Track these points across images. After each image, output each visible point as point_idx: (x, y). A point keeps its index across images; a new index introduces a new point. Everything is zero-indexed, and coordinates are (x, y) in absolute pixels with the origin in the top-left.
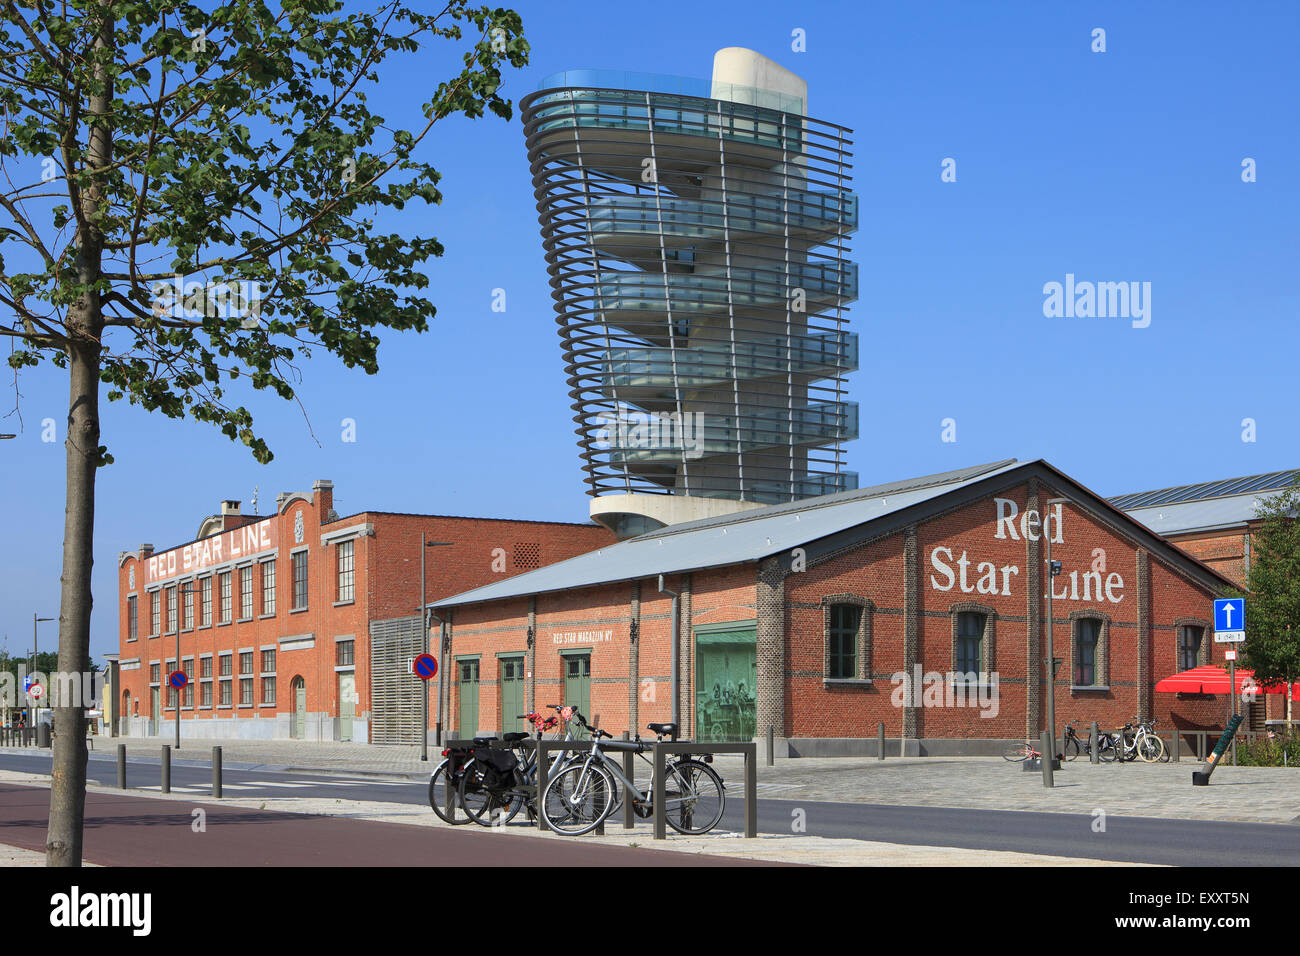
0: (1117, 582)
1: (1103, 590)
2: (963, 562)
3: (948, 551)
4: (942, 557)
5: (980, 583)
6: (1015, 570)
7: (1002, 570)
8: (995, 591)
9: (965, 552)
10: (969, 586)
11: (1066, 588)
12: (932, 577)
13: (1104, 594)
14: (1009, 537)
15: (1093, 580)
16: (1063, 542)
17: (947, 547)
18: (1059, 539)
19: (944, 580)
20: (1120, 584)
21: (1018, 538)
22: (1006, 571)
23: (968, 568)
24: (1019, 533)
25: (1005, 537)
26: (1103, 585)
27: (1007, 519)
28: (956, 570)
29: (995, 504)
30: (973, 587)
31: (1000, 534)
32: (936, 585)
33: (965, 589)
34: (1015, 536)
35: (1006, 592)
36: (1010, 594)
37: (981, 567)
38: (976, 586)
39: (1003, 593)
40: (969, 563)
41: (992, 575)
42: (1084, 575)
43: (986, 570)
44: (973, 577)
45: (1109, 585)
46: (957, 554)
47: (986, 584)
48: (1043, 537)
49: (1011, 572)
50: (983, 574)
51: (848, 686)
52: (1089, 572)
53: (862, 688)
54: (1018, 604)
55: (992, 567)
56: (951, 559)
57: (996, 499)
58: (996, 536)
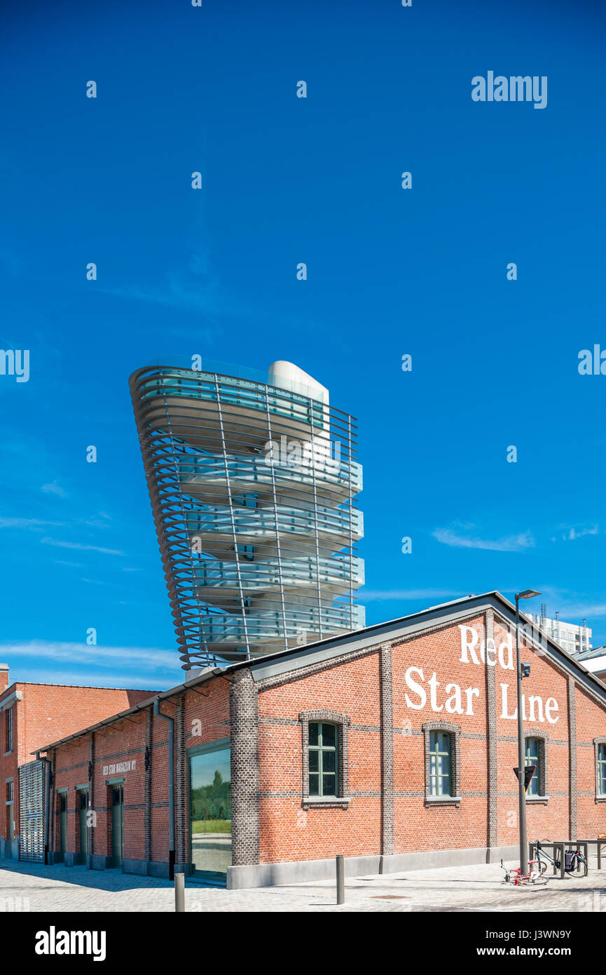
0: (553, 706)
1: (544, 712)
2: (434, 683)
3: (420, 672)
4: (415, 676)
5: (448, 703)
6: (476, 691)
7: (466, 691)
8: (461, 711)
9: (435, 674)
10: (439, 705)
11: (516, 710)
12: (406, 695)
13: (545, 716)
14: (472, 662)
15: (536, 704)
16: (513, 669)
17: (419, 667)
18: (510, 665)
19: (416, 699)
20: (556, 707)
21: (478, 663)
22: (469, 692)
23: (438, 688)
24: (479, 658)
25: (468, 661)
26: (544, 708)
27: (469, 645)
28: (427, 690)
29: (459, 631)
30: (442, 706)
31: (464, 659)
32: (410, 704)
33: (435, 708)
34: (476, 661)
35: (470, 712)
36: (472, 714)
37: (448, 688)
38: (444, 705)
39: (467, 713)
40: (438, 683)
41: (458, 696)
42: (529, 699)
43: (453, 691)
44: (442, 697)
45: (548, 708)
46: (428, 675)
47: (453, 704)
48: (498, 664)
49: (474, 694)
50: (450, 695)
51: (327, 806)
52: (533, 696)
53: (341, 807)
54: (480, 723)
55: (458, 688)
56: (423, 679)
57: (460, 626)
58: (461, 660)
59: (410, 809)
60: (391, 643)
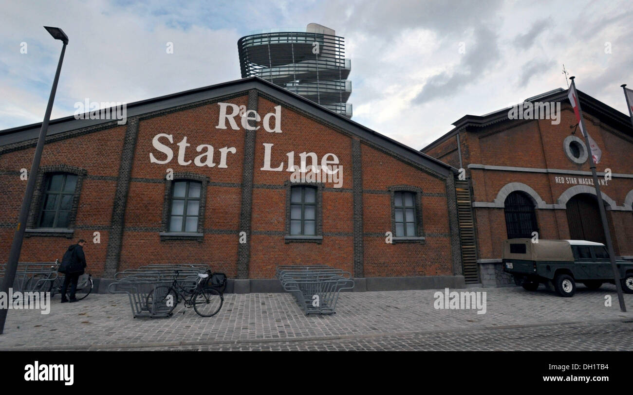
0: (333, 160)
2: (183, 145)
3: (170, 138)
4: (163, 141)
5: (198, 159)
6: (233, 150)
7: (220, 150)
8: (212, 165)
9: (185, 138)
10: (186, 160)
11: (282, 164)
12: (151, 155)
14: (230, 129)
15: (309, 158)
16: (281, 132)
17: (169, 134)
18: (278, 129)
19: (162, 157)
20: (336, 160)
21: (239, 129)
22: (224, 151)
24: (239, 124)
25: (225, 128)
26: (320, 162)
27: (228, 116)
28: (176, 150)
29: (219, 107)
30: (190, 162)
31: (222, 125)
32: (153, 160)
33: (181, 162)
34: (234, 126)
35: (223, 164)
36: (226, 167)
37: (199, 148)
38: (193, 161)
39: (220, 166)
40: (189, 145)
41: (211, 153)
42: (300, 155)
43: (205, 150)
44: (190, 154)
45: (325, 162)
46: (178, 139)
47: (203, 160)
48: (262, 128)
49: (229, 152)
50: (201, 153)
51: (49, 235)
52: (305, 153)
53: (65, 237)
54: (234, 174)
55: (211, 149)
56: (172, 142)
57: (219, 103)
58: (217, 127)
59: (142, 241)
60: (138, 117)
